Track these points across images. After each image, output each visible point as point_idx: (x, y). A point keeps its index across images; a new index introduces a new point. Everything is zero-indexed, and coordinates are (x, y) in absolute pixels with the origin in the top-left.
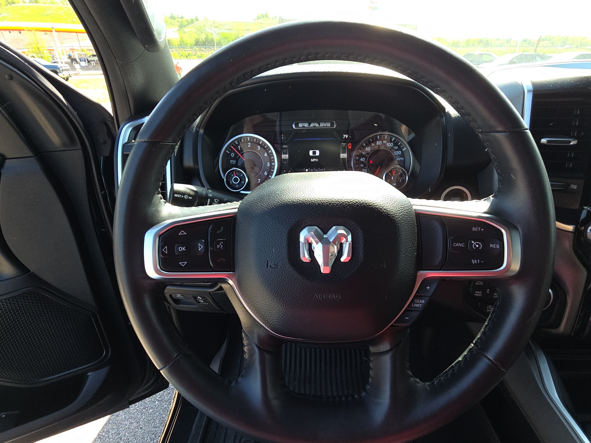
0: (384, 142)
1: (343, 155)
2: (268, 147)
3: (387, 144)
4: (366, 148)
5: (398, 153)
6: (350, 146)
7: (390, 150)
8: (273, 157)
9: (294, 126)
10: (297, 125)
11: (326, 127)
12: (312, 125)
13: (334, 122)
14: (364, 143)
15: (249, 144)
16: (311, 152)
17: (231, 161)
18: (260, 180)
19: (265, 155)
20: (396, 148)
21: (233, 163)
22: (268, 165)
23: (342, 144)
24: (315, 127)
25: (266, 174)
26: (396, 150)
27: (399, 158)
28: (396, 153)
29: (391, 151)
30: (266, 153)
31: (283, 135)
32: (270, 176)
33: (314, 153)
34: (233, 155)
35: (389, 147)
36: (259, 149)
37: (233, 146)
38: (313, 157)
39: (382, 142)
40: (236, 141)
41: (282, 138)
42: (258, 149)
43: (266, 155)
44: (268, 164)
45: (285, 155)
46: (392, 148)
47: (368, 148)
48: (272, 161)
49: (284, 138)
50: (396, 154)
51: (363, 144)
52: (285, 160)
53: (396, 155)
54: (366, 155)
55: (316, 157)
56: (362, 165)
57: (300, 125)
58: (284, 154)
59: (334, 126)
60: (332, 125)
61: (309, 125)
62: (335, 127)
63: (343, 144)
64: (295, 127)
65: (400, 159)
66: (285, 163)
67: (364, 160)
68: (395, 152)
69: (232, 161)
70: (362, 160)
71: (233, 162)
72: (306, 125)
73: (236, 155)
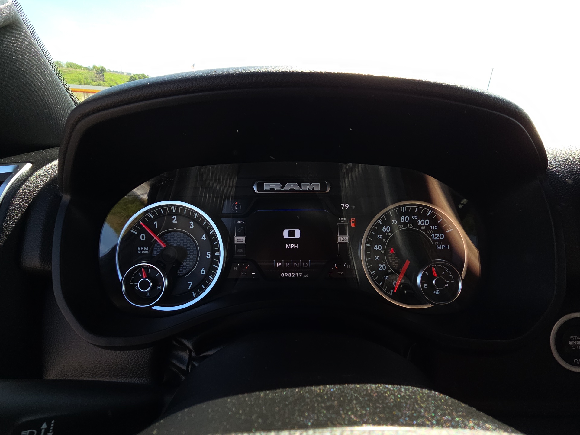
0: (414, 217)
1: (341, 237)
2: (208, 224)
3: (419, 220)
4: (384, 228)
5: (439, 237)
6: (353, 222)
7: (425, 230)
8: (216, 243)
9: (255, 188)
10: (261, 187)
11: (313, 190)
12: (287, 187)
13: (326, 182)
14: (379, 219)
15: (175, 218)
16: (286, 234)
17: (139, 248)
18: (192, 283)
19: (202, 238)
20: (435, 227)
21: (143, 252)
22: (208, 256)
23: (340, 218)
24: (293, 190)
25: (203, 272)
26: (435, 232)
27: (440, 246)
28: (435, 237)
29: (426, 233)
30: (204, 235)
31: (236, 203)
32: (210, 277)
33: (292, 234)
34: (143, 237)
35: (423, 226)
36: (193, 227)
37: (144, 221)
38: (289, 241)
39: (411, 218)
40: (149, 213)
41: (236, 207)
42: (190, 227)
43: (205, 239)
44: (207, 254)
45: (240, 238)
46: (427, 228)
47: (386, 228)
48: (215, 249)
49: (238, 207)
50: (435, 239)
51: (377, 220)
52: (240, 245)
53: (434, 241)
54: (384, 240)
55: (295, 241)
56: (377, 258)
57: (267, 187)
58: (239, 234)
59: (326, 190)
60: (323, 187)
61: (282, 187)
62: (328, 190)
63: (342, 219)
64: (258, 191)
65: (443, 246)
66: (240, 250)
67: (380, 248)
68: (433, 235)
69: (142, 248)
70: (377, 249)
71: (143, 250)
72: (277, 187)
73: (149, 238)
